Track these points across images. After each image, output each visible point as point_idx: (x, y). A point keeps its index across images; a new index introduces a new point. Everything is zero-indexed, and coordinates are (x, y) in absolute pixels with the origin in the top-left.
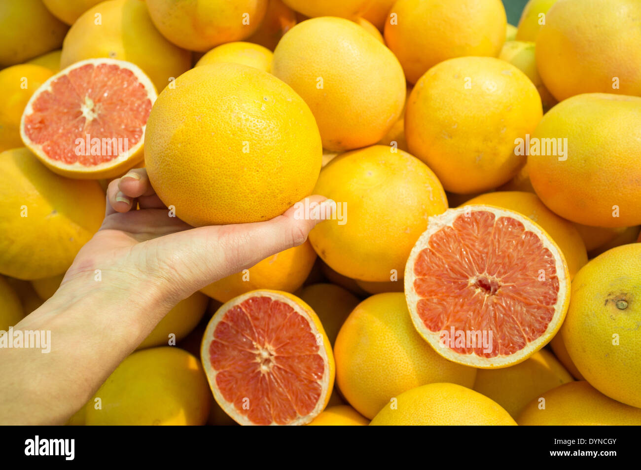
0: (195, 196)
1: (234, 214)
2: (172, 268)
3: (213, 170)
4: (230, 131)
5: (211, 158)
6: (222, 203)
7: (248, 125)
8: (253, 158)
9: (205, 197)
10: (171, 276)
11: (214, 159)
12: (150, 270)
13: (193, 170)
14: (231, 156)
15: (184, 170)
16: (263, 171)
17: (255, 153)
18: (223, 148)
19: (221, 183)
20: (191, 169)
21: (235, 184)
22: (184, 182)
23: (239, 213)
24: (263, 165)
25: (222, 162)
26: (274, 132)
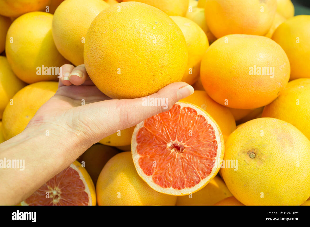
0: (109, 78)
1: (132, 90)
2: (87, 126)
3: (121, 62)
4: (132, 39)
5: (120, 55)
6: (125, 83)
7: (144, 36)
8: (145, 57)
9: (115, 79)
10: (86, 131)
11: (122, 56)
12: (74, 126)
13: (109, 62)
14: (132, 55)
15: (104, 62)
16: (151, 65)
17: (147, 54)
18: (128, 49)
19: (125, 71)
20: (108, 61)
21: (134, 72)
22: (104, 69)
23: (135, 90)
24: (151, 61)
25: (127, 58)
26: (159, 42)
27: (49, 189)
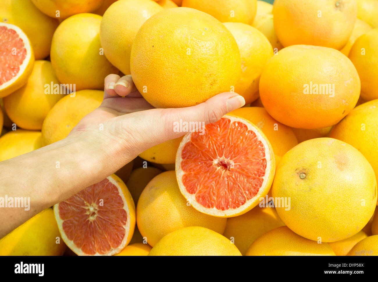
0: (155, 85)
1: (179, 99)
2: (130, 134)
3: (168, 69)
4: (180, 45)
5: (167, 62)
6: (171, 91)
7: (192, 43)
8: (193, 64)
9: (162, 87)
10: (129, 139)
11: (168, 62)
12: (117, 133)
13: (155, 69)
14: (179, 61)
15: (150, 68)
16: (199, 73)
17: (194, 61)
18: (175, 56)
19: (172, 78)
20: (154, 68)
21: (180, 79)
22: (150, 76)
23: (182, 99)
24: (199, 68)
25: (173, 64)
26: (208, 49)
27: (86, 204)
